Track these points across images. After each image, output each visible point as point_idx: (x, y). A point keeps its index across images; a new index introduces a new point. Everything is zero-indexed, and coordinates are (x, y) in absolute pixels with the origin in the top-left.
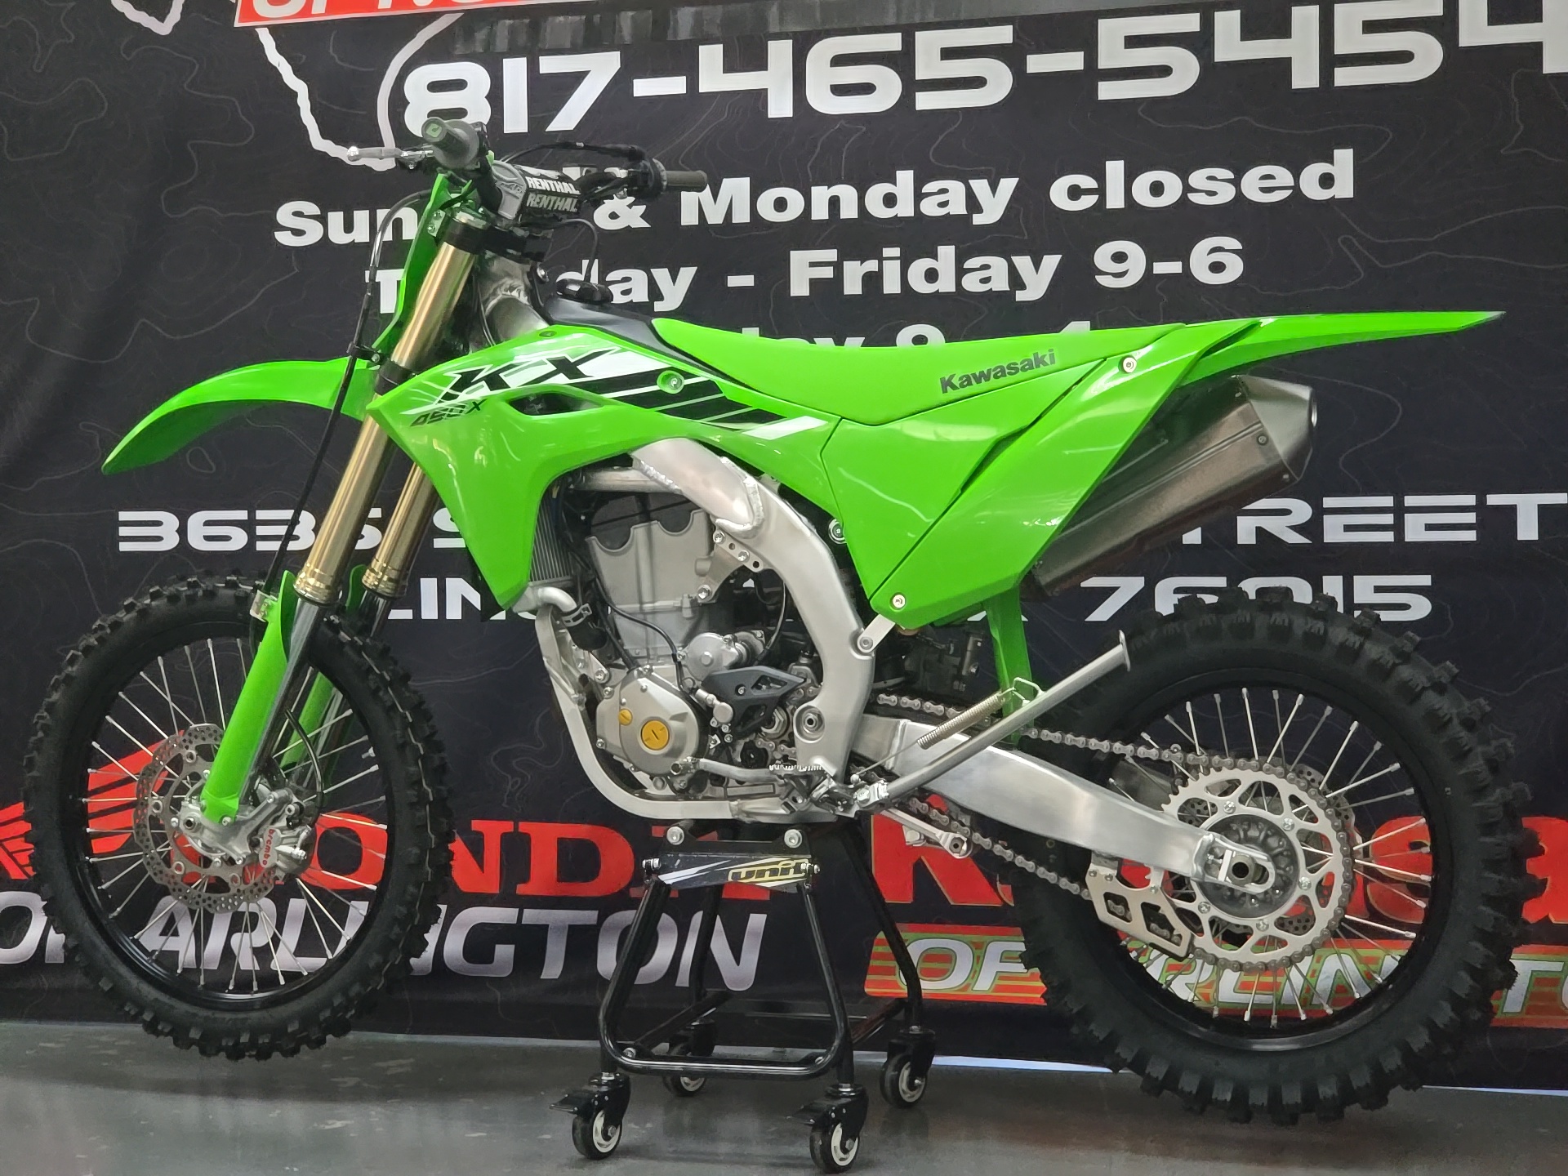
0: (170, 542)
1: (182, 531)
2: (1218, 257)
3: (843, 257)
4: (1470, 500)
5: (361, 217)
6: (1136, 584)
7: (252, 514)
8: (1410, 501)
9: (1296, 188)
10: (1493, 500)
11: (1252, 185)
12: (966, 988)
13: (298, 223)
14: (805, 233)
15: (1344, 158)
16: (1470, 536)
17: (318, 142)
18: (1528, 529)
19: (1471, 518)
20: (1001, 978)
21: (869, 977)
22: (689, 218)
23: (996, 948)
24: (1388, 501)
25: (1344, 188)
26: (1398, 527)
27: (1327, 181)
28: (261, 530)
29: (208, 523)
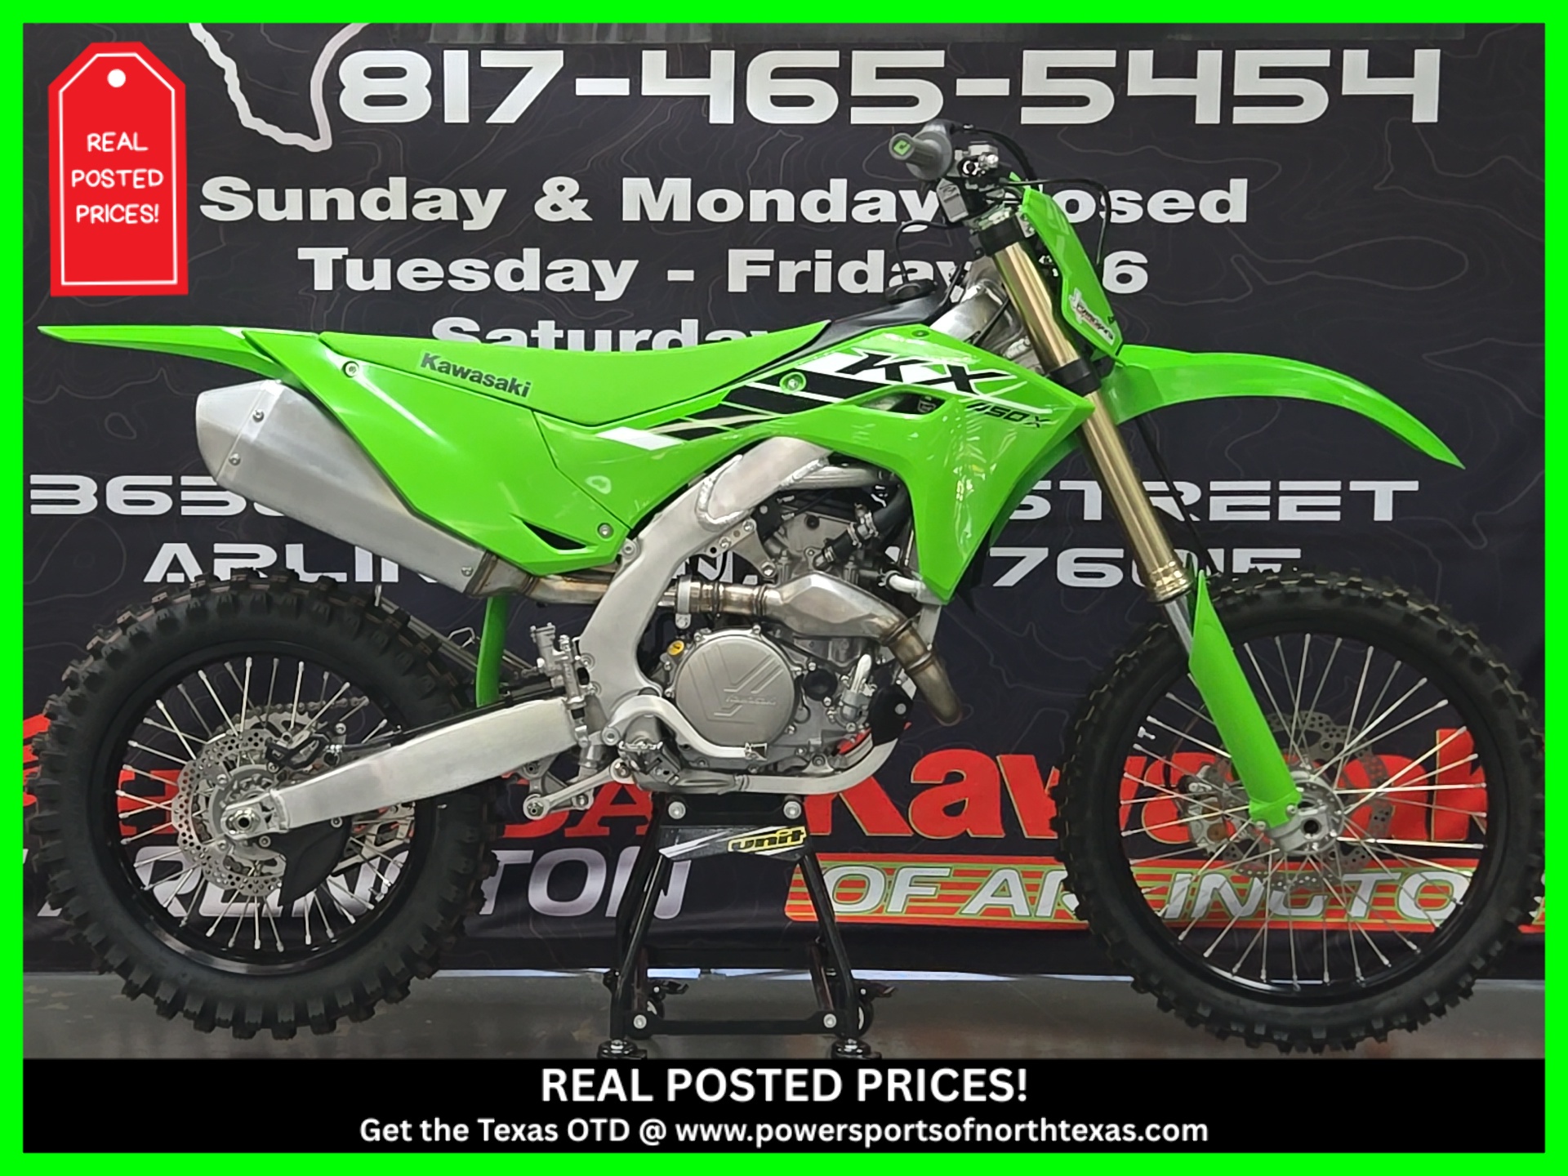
0: (88, 505)
1: (101, 495)
2: (1124, 269)
3: (778, 257)
4: (1336, 485)
5: (294, 196)
6: (1042, 553)
7: (176, 481)
8: (1284, 485)
9: (1196, 211)
10: (1355, 486)
11: (1157, 207)
12: (880, 911)
13: (227, 198)
14: (743, 233)
15: (1239, 188)
16: (1335, 516)
17: (247, 119)
18: (1383, 511)
19: (1336, 501)
20: (912, 900)
21: (789, 902)
22: (630, 214)
23: (906, 874)
24: (1266, 485)
25: (1238, 213)
26: (1274, 508)
27: (1223, 206)
28: (186, 496)
29: (128, 488)
